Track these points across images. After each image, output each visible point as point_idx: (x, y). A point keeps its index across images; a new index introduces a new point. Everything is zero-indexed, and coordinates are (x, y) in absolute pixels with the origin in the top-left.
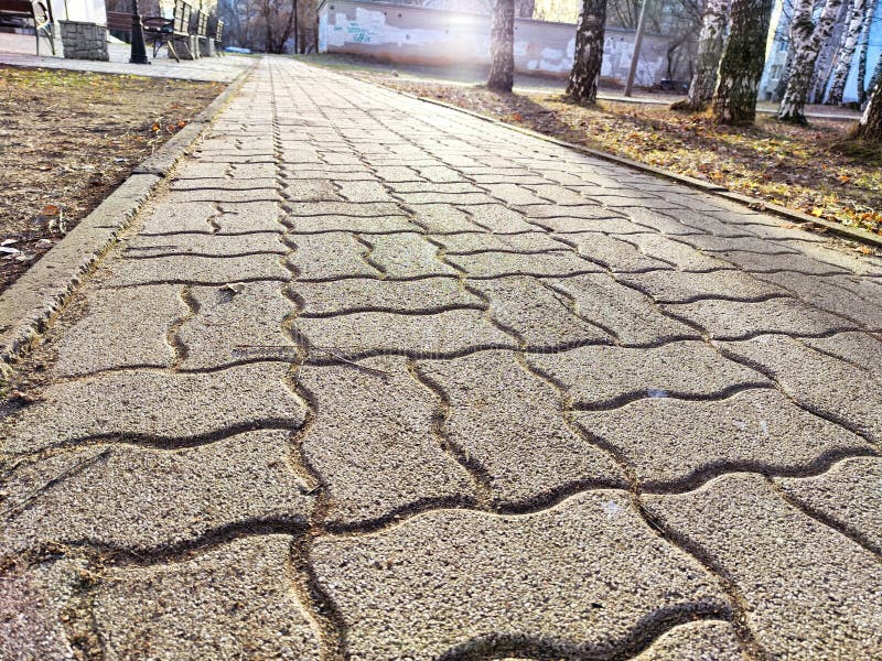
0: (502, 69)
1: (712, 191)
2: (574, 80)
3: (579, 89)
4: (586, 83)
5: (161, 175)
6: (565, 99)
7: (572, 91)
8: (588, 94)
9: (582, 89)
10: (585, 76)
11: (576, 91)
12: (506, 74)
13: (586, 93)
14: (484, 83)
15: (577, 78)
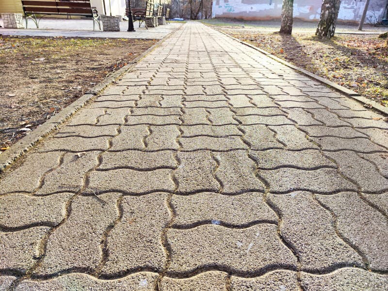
0: (286, 24)
1: (350, 96)
2: (319, 28)
3: (322, 33)
4: (325, 30)
5: (95, 94)
6: (314, 39)
7: (318, 34)
8: (326, 35)
9: (323, 32)
10: (325, 26)
11: (320, 34)
12: (289, 26)
13: (325, 35)
14: (278, 30)
15: (321, 27)
